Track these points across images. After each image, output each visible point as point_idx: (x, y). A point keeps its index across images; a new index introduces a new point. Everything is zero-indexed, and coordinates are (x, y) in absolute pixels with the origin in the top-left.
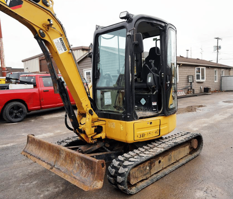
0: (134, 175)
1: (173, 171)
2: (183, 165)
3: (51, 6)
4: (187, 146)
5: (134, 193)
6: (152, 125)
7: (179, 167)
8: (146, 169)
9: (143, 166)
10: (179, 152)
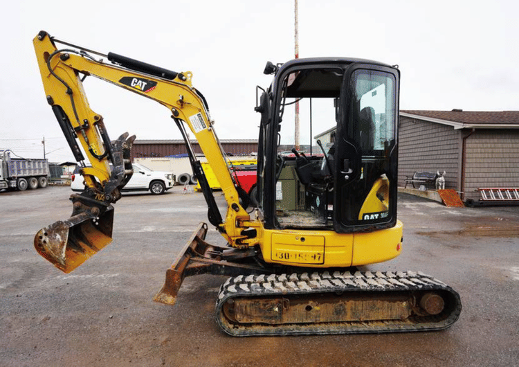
0: (244, 310)
1: (338, 334)
2: (375, 333)
3: (188, 79)
4: (402, 301)
5: (235, 335)
6: (304, 243)
7: (358, 334)
8: (271, 309)
9: (265, 303)
10: (372, 308)
